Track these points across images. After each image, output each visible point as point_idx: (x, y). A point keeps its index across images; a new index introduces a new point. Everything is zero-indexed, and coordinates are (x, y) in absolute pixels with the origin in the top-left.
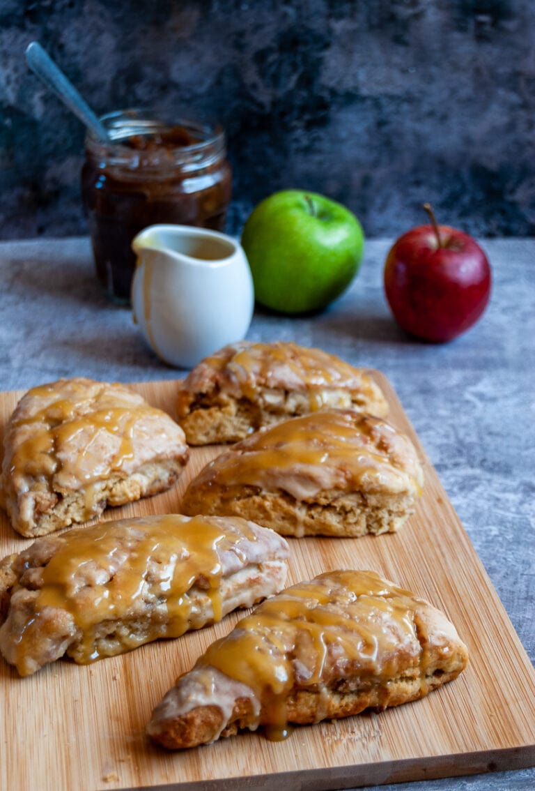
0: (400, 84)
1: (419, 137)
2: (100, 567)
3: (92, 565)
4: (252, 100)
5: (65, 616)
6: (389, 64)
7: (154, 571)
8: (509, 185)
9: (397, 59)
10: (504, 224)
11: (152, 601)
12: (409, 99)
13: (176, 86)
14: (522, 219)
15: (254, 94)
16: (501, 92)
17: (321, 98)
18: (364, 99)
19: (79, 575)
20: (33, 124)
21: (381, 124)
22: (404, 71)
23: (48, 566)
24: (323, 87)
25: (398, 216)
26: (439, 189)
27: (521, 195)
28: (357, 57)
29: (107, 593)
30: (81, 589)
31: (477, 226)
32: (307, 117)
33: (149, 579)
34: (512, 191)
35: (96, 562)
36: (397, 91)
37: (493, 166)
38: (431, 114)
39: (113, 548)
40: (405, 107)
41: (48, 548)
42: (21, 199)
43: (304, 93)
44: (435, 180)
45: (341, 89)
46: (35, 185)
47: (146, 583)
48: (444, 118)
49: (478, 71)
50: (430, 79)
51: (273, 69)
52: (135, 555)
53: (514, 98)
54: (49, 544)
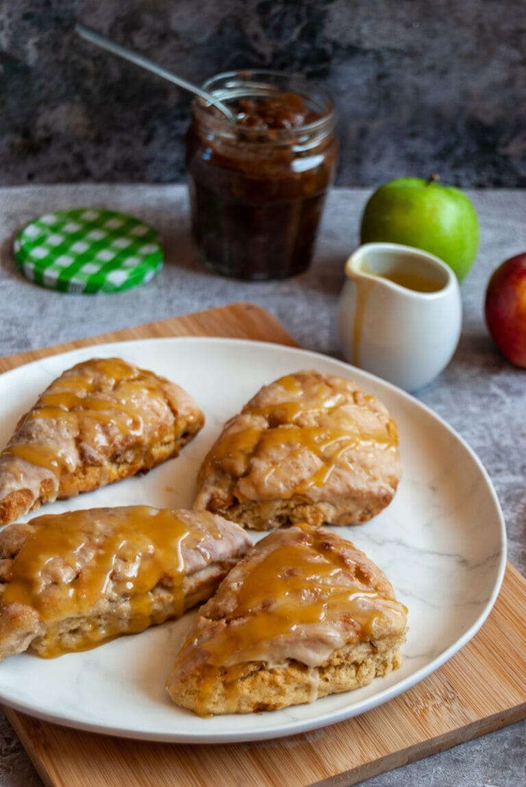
0: (403, 38)
1: (418, 91)
2: (66, 565)
3: (59, 562)
4: (253, 51)
5: (30, 613)
6: (393, 18)
7: (120, 570)
8: (503, 139)
9: (401, 14)
10: (494, 175)
11: (115, 600)
12: (411, 53)
13: (176, 35)
14: (513, 171)
15: (255, 45)
16: (503, 49)
17: (323, 51)
18: (365, 52)
19: (46, 571)
20: (26, 70)
21: (380, 77)
22: (408, 26)
23: (16, 558)
24: (326, 40)
25: (392, 166)
26: (434, 141)
27: (514, 148)
28: (362, 11)
29: (71, 592)
30: (47, 587)
31: (468, 177)
32: (308, 69)
33: (114, 578)
34: (506, 145)
35: (64, 559)
36: (400, 45)
37: (489, 120)
38: (432, 68)
39: (80, 544)
40: (407, 61)
41: (17, 538)
42: (11, 145)
43: (306, 46)
44: (431, 132)
45: (344, 42)
46: (26, 133)
47: (111, 582)
48: (444, 72)
49: (481, 28)
50: (433, 34)
51: (277, 20)
52: (101, 552)
53: (516, 55)
54: (19, 533)
